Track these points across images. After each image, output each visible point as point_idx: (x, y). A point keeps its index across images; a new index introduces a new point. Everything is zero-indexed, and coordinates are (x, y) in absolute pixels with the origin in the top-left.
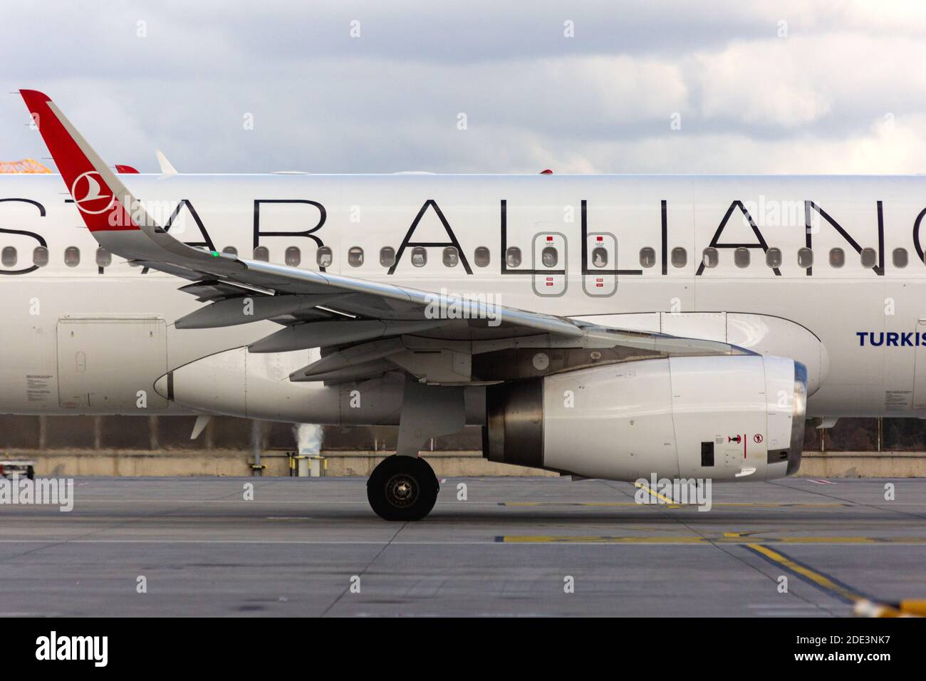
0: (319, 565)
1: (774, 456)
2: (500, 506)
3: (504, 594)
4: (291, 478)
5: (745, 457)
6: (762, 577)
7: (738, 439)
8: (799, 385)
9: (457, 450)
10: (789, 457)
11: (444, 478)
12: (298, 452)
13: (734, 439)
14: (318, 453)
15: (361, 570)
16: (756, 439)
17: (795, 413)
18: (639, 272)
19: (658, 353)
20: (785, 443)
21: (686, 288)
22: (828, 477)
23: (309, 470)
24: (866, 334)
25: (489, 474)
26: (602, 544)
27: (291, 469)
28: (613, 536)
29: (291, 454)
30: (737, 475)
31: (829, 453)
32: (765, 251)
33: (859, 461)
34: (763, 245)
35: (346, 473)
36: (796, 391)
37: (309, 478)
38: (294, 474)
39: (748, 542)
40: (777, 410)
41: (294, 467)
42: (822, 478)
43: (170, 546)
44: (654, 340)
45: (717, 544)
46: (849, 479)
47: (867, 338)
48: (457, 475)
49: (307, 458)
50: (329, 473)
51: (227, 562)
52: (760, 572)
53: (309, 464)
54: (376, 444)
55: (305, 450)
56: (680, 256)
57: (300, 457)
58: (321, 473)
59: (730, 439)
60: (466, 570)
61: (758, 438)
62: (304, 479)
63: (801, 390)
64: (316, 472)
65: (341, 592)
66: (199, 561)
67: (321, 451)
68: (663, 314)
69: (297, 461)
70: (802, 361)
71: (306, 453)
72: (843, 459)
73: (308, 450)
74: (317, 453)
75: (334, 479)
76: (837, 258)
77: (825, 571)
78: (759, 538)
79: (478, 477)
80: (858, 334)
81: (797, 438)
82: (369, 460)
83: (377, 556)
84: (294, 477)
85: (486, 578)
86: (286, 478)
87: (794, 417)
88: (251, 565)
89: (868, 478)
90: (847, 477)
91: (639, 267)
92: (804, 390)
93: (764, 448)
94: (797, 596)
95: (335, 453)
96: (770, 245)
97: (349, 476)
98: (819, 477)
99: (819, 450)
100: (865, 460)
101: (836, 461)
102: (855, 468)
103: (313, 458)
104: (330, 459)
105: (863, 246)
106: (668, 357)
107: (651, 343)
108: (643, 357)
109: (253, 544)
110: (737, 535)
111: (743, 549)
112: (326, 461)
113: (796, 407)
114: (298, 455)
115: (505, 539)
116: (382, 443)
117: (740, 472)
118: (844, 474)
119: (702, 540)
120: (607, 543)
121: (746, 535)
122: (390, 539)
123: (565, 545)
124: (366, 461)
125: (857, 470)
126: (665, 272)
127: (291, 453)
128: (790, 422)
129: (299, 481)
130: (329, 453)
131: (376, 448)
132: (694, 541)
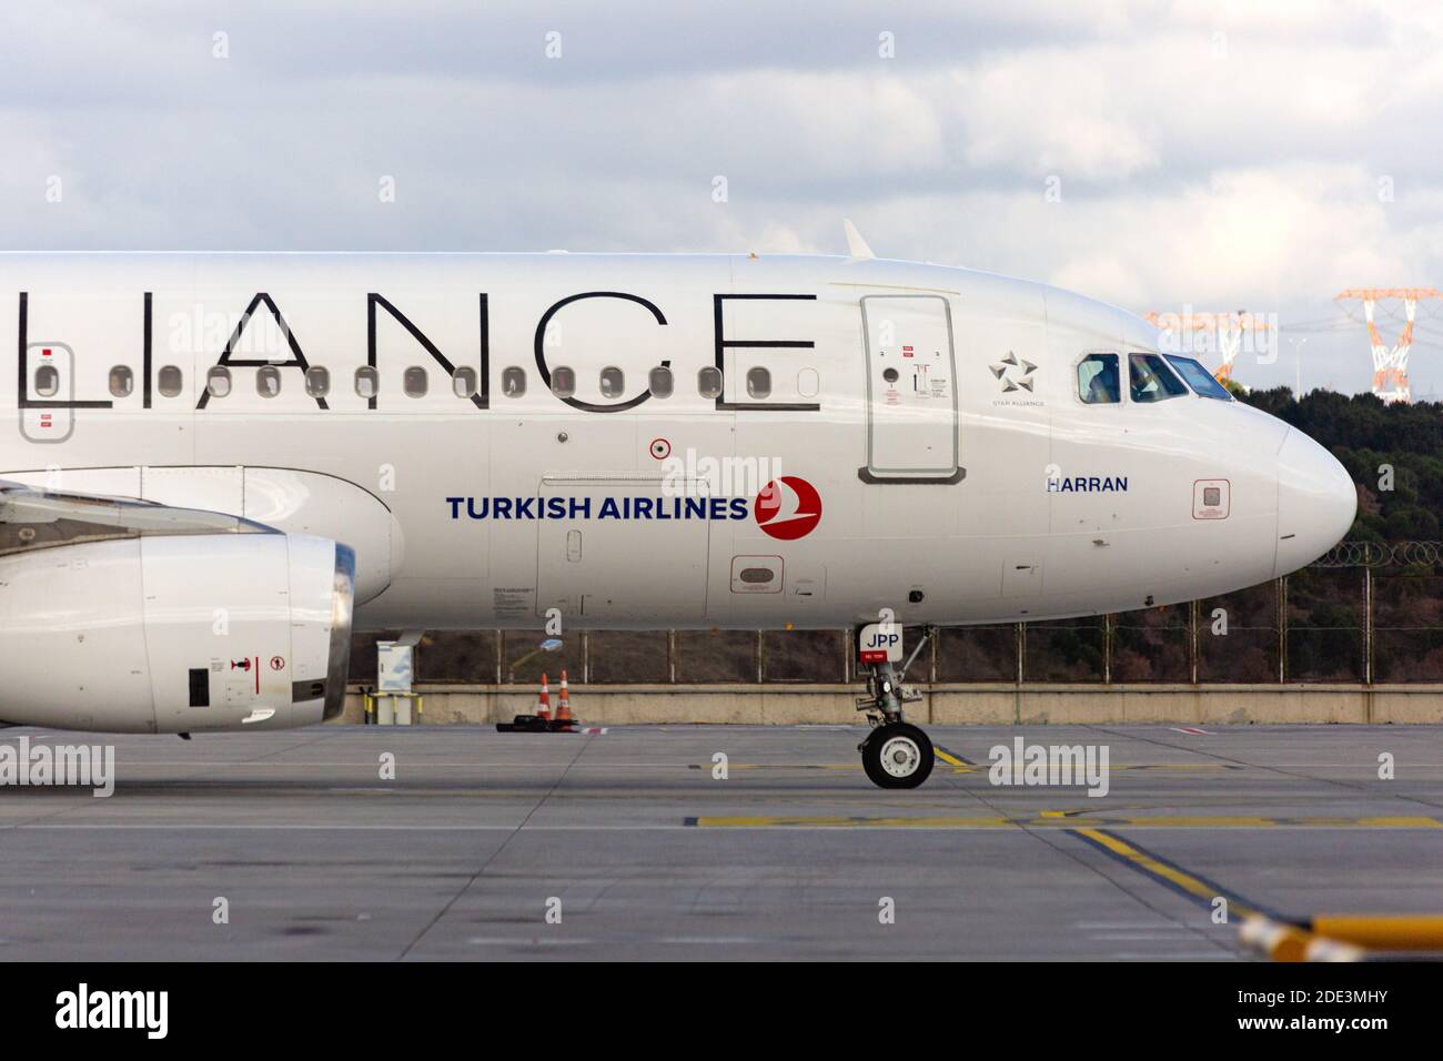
0: (408, 863)
1: (303, 691)
2: (693, 770)
3: (698, 908)
4: (366, 727)
5: (258, 692)
6: (1098, 880)
7: (245, 665)
8: (342, 579)
9: (626, 682)
10: (327, 692)
11: (604, 726)
12: (377, 686)
13: (241, 665)
14: (409, 688)
15: (475, 870)
16: (274, 664)
17: (335, 623)
18: (108, 404)
19: (125, 530)
20: (319, 670)
21: (181, 429)
22: (1202, 723)
23: (395, 715)
24: (462, 500)
25: (674, 721)
26: (851, 828)
27: (366, 712)
28: (869, 817)
29: (366, 690)
30: (245, 721)
31: (1205, 686)
32: (304, 371)
33: (1252, 699)
34: (300, 361)
35: (452, 718)
36: (337, 588)
37: (395, 727)
38: (371, 721)
39: (1078, 825)
40: (307, 619)
41: (370, 710)
42: (1194, 726)
43: (177, 834)
44: (117, 510)
45: (1030, 828)
46: (1235, 727)
47: (463, 507)
48: (625, 721)
49: (391, 696)
50: (426, 719)
51: (264, 859)
52: (1096, 871)
53: (393, 705)
54: (499, 675)
55: (387, 683)
56: (172, 378)
57: (380, 694)
58: (412, 718)
59: (233, 665)
60: (638, 870)
61: (277, 662)
62: (386, 729)
63: (345, 588)
64: (405, 718)
65: (443, 905)
66: (223, 857)
67: (415, 683)
68: (145, 469)
69: (376, 700)
70: (348, 542)
71: (391, 688)
72: (1225, 696)
73: (393, 683)
74: (407, 687)
75: (434, 728)
76: (416, 381)
77: (1195, 870)
78: (1093, 819)
79: (659, 724)
80: (449, 500)
81: (338, 662)
82: (488, 699)
83: (500, 849)
84: (371, 726)
85: (670, 882)
86: (359, 727)
87: (333, 629)
88: (304, 864)
89: (1265, 724)
90: (1232, 723)
91: (107, 396)
92: (349, 587)
93: (286, 678)
94: (1154, 909)
95: (435, 688)
96: (311, 362)
97: (456, 724)
98: (1188, 724)
99: (1189, 681)
100: (1260, 696)
101: (1215, 699)
102: (1244, 710)
103: (400, 696)
104: (427, 697)
105: (456, 364)
106: (139, 537)
107: (112, 514)
108: (99, 537)
109: (306, 830)
110: (1060, 815)
111: (1070, 837)
112: (420, 700)
113: (337, 613)
114: (377, 691)
115: (699, 822)
116: (508, 672)
117: (249, 715)
118: (1227, 719)
119: (1006, 822)
120: (858, 828)
121: (1075, 814)
122: (520, 822)
123: (792, 831)
124: (483, 699)
125: (1249, 712)
126: (147, 403)
127: (366, 688)
128: (328, 636)
129: (378, 731)
130: (425, 688)
131: (499, 681)
132: (994, 824)
